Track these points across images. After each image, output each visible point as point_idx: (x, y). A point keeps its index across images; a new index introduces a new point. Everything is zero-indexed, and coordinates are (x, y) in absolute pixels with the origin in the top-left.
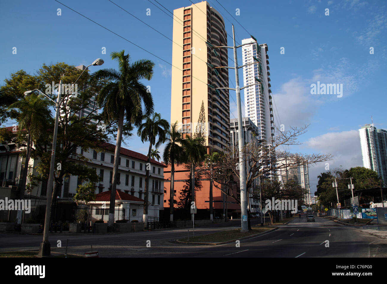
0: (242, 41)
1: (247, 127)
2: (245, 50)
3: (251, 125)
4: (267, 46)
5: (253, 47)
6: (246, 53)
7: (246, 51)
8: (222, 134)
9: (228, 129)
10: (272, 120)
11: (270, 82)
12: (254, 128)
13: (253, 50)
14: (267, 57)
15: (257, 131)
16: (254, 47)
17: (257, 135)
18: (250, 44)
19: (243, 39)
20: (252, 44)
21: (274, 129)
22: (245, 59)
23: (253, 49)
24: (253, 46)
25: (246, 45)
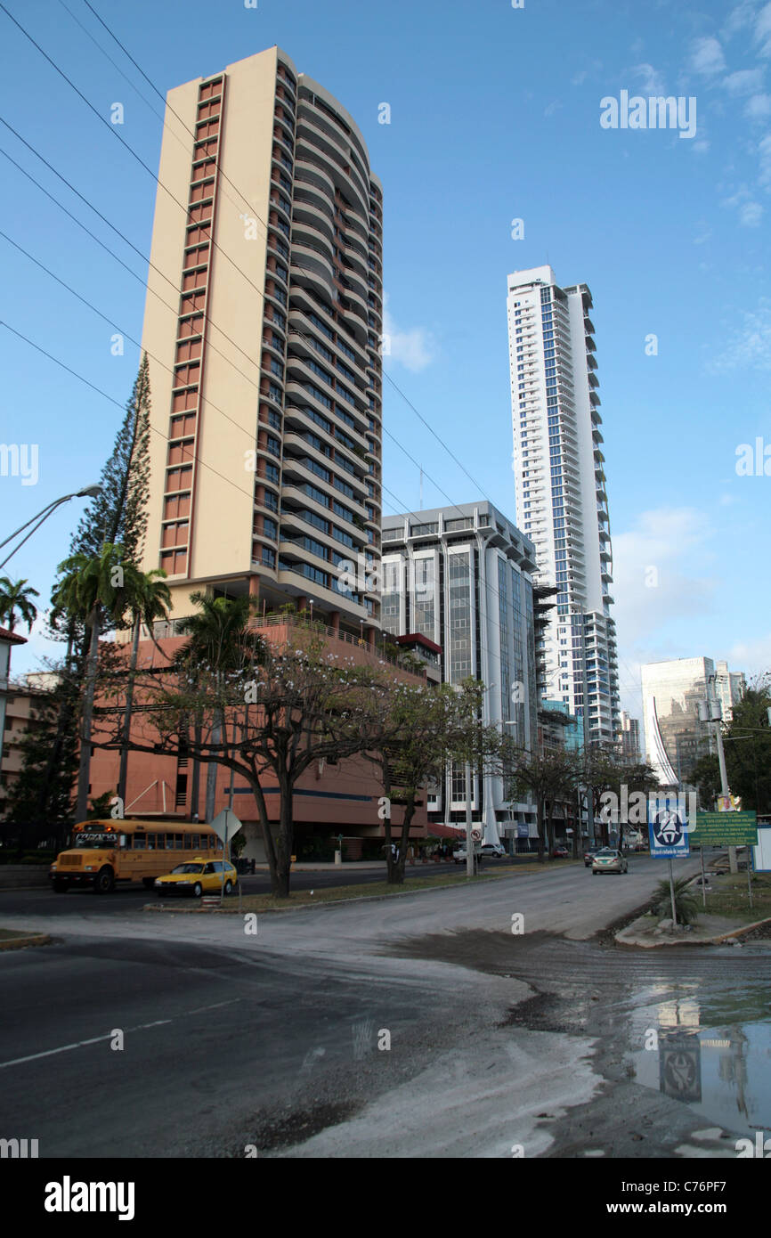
0: (508, 277)
1: (484, 534)
2: (516, 306)
3: (501, 529)
4: (589, 291)
5: (542, 295)
6: (518, 312)
7: (518, 308)
8: (329, 533)
9: (367, 520)
10: (606, 530)
11: (598, 409)
12: (515, 542)
13: (540, 304)
14: (589, 326)
15: (528, 553)
16: (545, 292)
17: (528, 566)
18: (532, 285)
19: (513, 273)
20: (537, 284)
21: (611, 560)
22: (517, 333)
23: (542, 299)
24: (541, 290)
25: (519, 290)
